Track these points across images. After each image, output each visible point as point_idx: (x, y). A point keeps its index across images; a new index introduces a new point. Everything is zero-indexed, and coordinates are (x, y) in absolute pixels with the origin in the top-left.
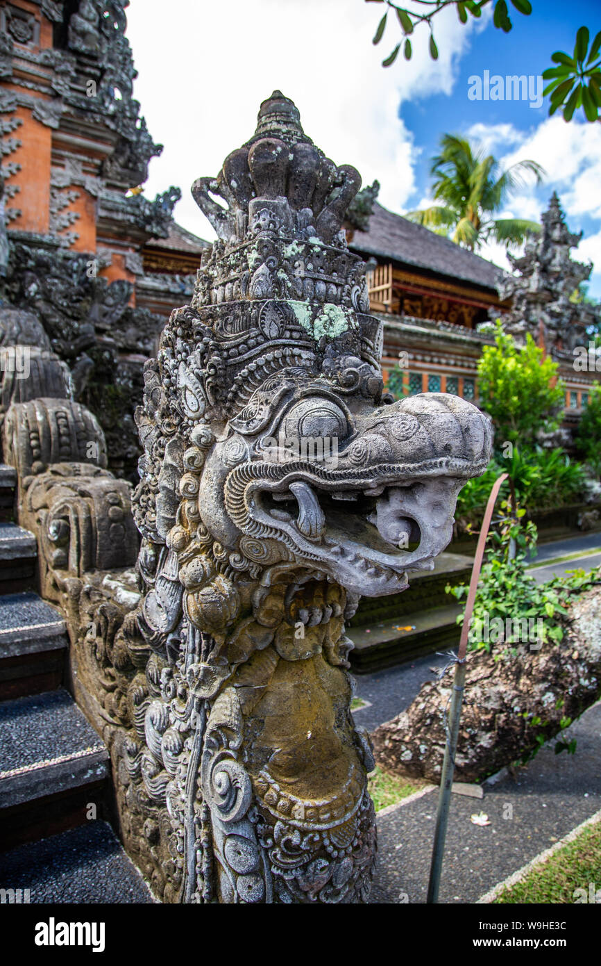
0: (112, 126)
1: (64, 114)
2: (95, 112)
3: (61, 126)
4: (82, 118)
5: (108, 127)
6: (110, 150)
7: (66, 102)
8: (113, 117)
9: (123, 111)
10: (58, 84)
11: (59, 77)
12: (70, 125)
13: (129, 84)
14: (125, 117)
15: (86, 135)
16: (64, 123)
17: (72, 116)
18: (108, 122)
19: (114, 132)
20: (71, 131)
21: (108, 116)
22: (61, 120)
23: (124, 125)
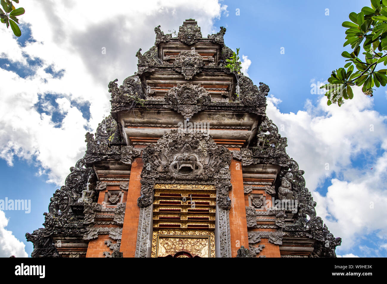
0: (310, 236)
1: (284, 236)
2: (300, 232)
3: (283, 243)
4: (293, 236)
5: (308, 237)
6: (312, 249)
7: (284, 230)
8: (309, 231)
9: (314, 227)
10: (278, 222)
11: (279, 219)
12: (287, 241)
13: (312, 210)
14: (316, 230)
15: (297, 245)
16: (284, 241)
17: (288, 236)
18: (307, 235)
19: (312, 239)
20: (289, 244)
21: (307, 231)
22: (282, 240)
23: (316, 234)
